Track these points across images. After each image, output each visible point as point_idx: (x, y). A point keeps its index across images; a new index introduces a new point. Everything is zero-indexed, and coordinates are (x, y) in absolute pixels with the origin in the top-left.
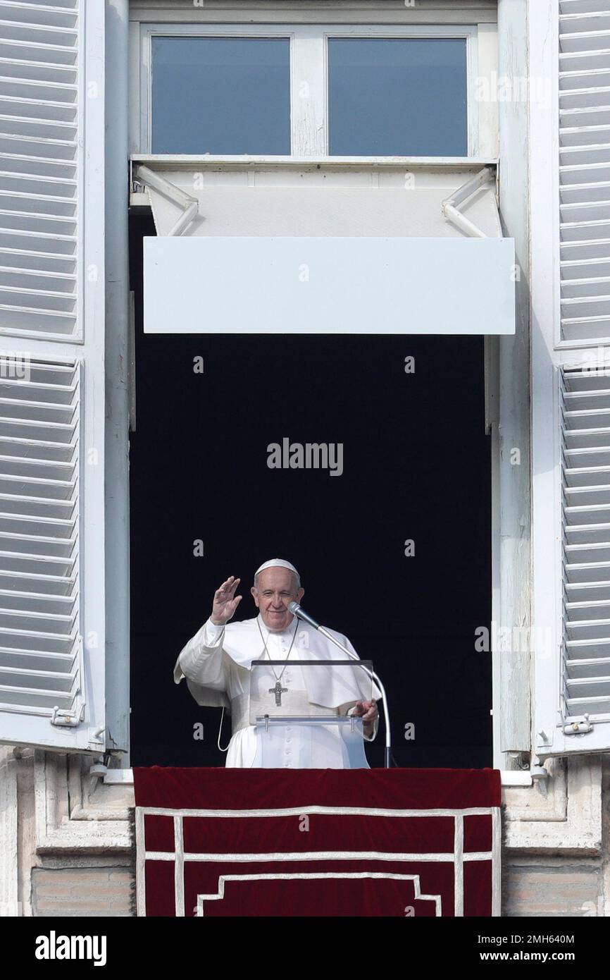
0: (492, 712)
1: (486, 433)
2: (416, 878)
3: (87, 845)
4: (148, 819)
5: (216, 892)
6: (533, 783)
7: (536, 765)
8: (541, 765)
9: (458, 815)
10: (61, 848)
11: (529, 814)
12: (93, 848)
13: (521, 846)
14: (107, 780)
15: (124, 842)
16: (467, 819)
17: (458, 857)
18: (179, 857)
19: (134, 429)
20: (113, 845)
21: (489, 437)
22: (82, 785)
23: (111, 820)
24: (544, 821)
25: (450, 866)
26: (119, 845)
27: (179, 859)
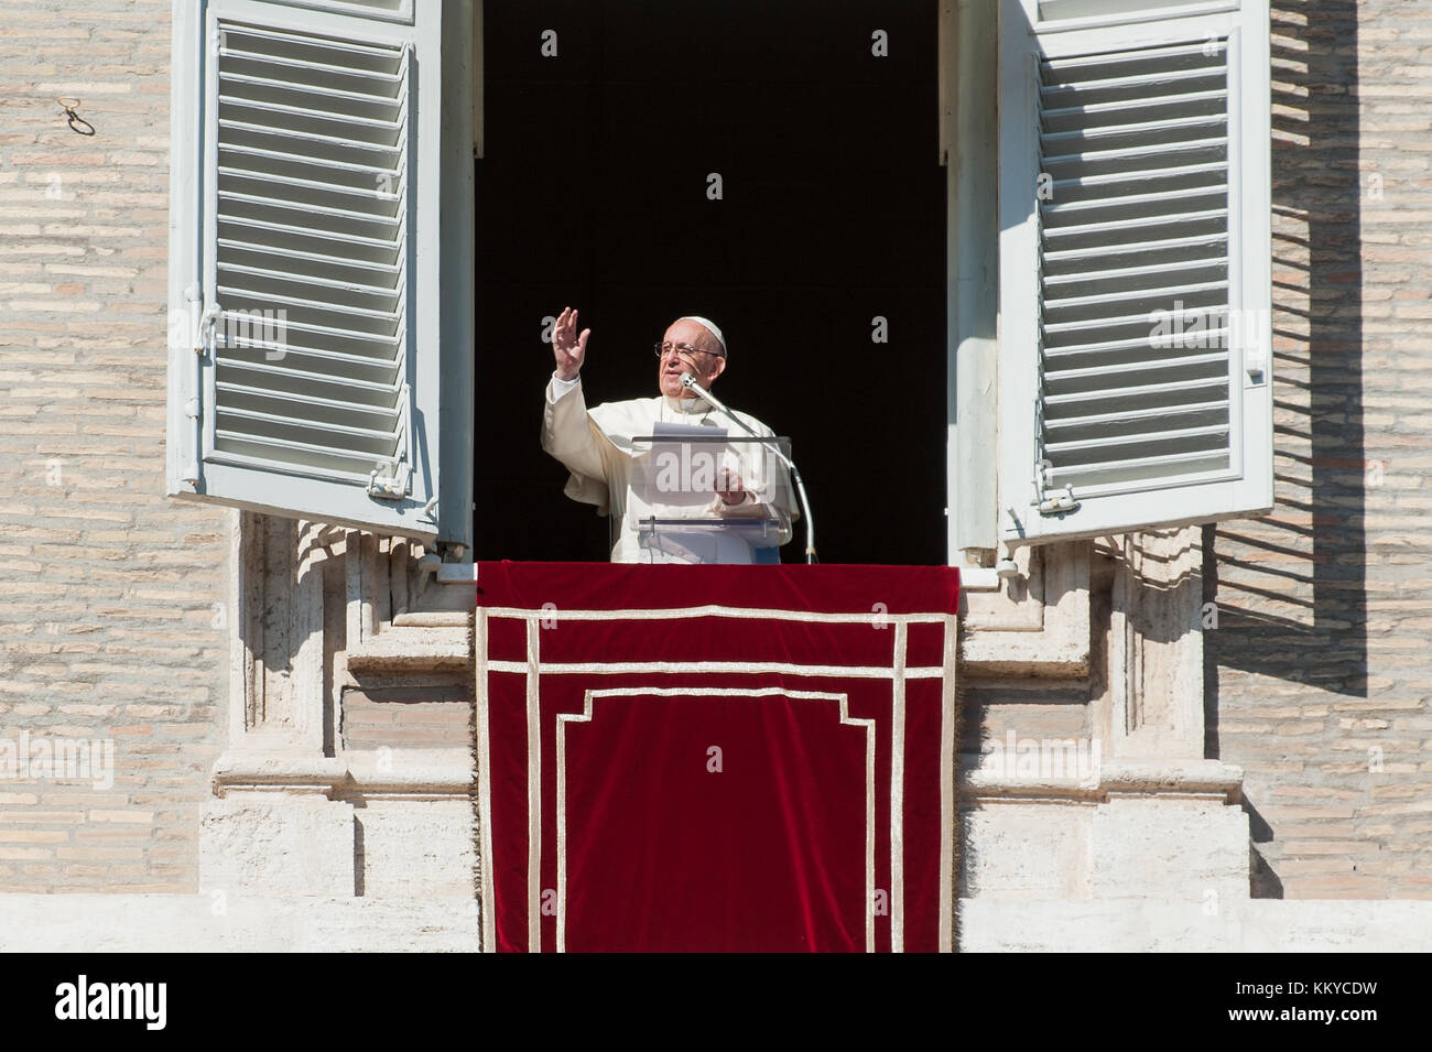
0: (947, 512)
1: (941, 163)
2: (842, 698)
3: (414, 655)
4: (492, 621)
5: (581, 712)
6: (1000, 584)
7: (1004, 559)
8: (1010, 559)
9: (902, 622)
10: (380, 658)
11: (994, 621)
12: (422, 659)
13: (983, 659)
14: (441, 578)
15: (461, 651)
16: (912, 628)
17: (899, 674)
18: (533, 668)
19: (481, 154)
20: (449, 655)
21: (945, 168)
22: (408, 583)
23: (446, 626)
24: (1014, 631)
25: (887, 684)
26: (455, 655)
27: (533, 671)
